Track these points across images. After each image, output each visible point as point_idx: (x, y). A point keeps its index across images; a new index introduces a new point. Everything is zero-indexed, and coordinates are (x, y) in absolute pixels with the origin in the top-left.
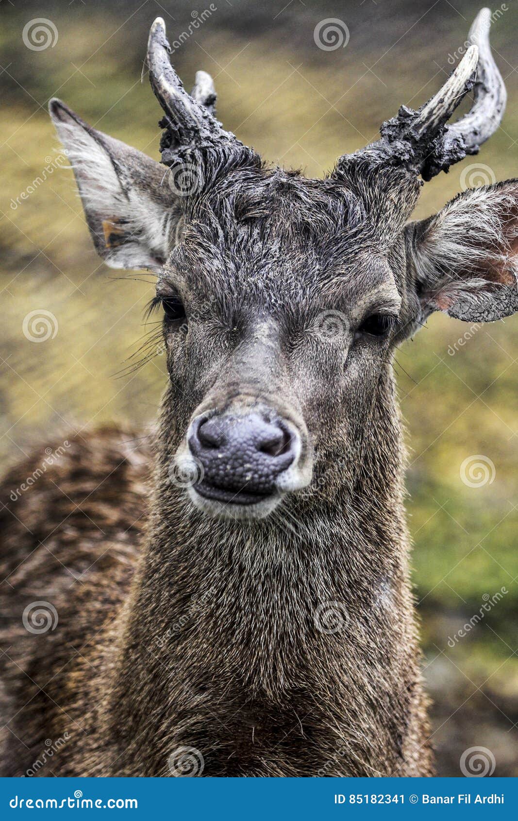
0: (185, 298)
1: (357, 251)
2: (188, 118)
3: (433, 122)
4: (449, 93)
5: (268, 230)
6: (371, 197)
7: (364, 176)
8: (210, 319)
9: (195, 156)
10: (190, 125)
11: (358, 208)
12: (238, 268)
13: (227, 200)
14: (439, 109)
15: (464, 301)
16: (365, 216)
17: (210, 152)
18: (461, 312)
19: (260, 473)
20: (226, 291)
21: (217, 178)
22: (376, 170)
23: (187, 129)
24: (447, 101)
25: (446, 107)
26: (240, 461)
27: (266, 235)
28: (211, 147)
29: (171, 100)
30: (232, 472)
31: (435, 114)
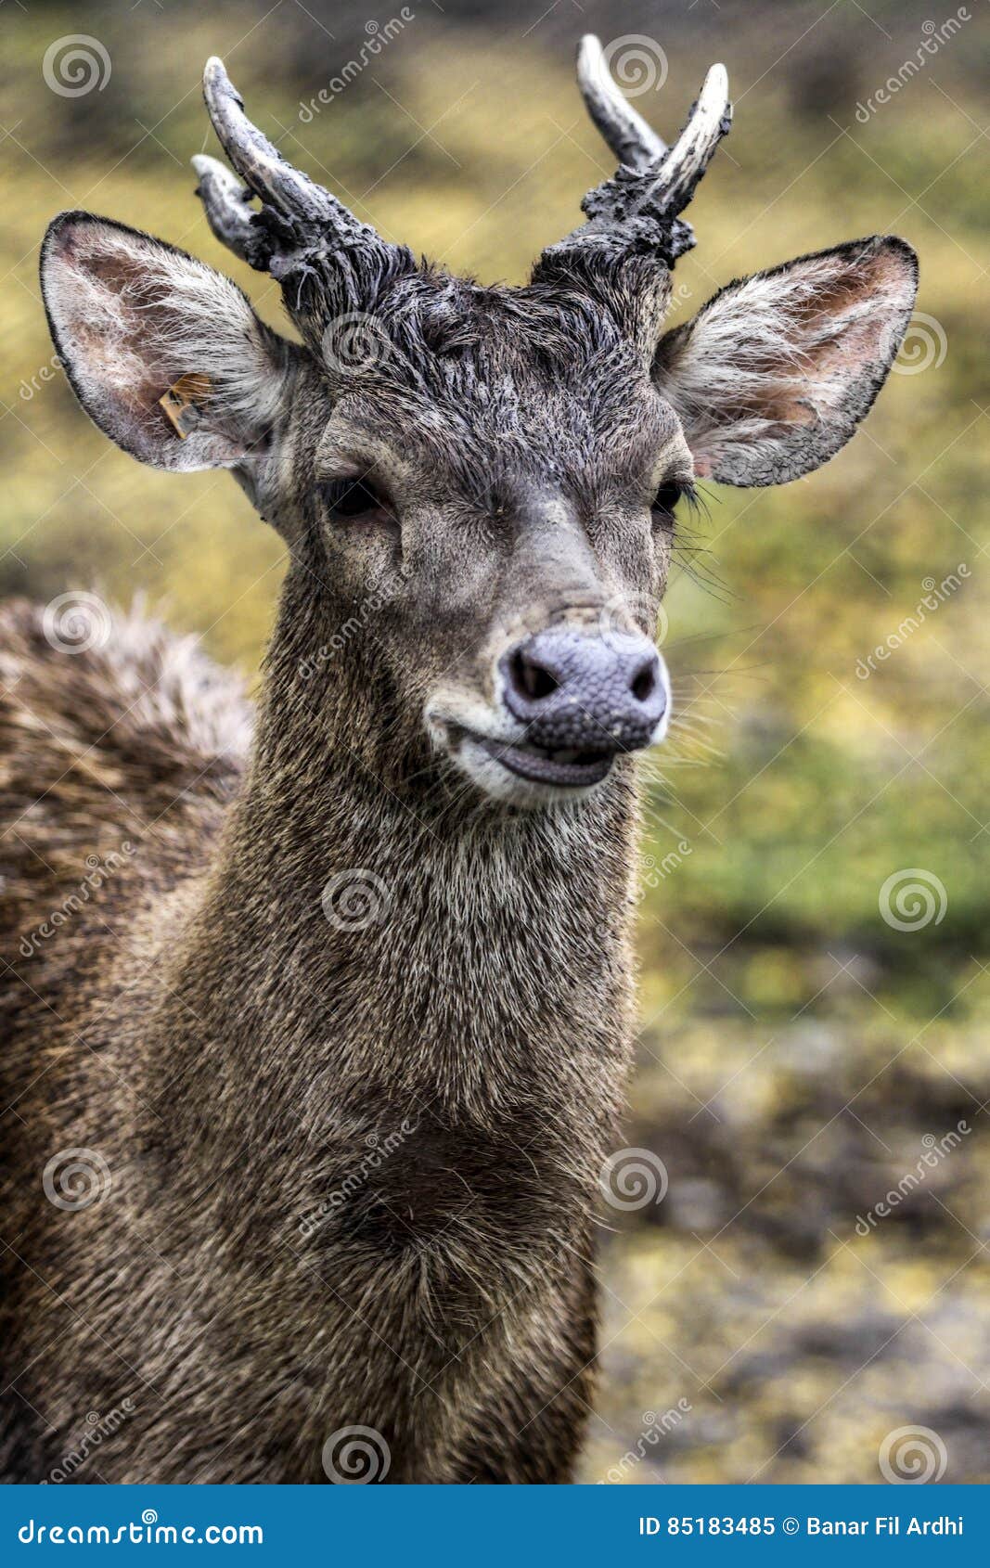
0: (393, 474)
1: (630, 385)
2: (306, 205)
3: (682, 185)
4: (701, 139)
5: (487, 364)
6: (620, 305)
7: (604, 273)
8: (449, 501)
9: (338, 261)
10: (312, 216)
11: (605, 322)
12: (470, 422)
13: (408, 324)
14: (690, 164)
15: (736, 457)
16: (619, 333)
17: (361, 252)
18: (735, 474)
19: (633, 724)
20: (467, 456)
21: (379, 293)
22: (620, 263)
23: (309, 222)
24: (699, 151)
25: (699, 160)
26: (605, 706)
27: (486, 372)
28: (361, 245)
29: (274, 181)
30: (592, 723)
31: (684, 172)
